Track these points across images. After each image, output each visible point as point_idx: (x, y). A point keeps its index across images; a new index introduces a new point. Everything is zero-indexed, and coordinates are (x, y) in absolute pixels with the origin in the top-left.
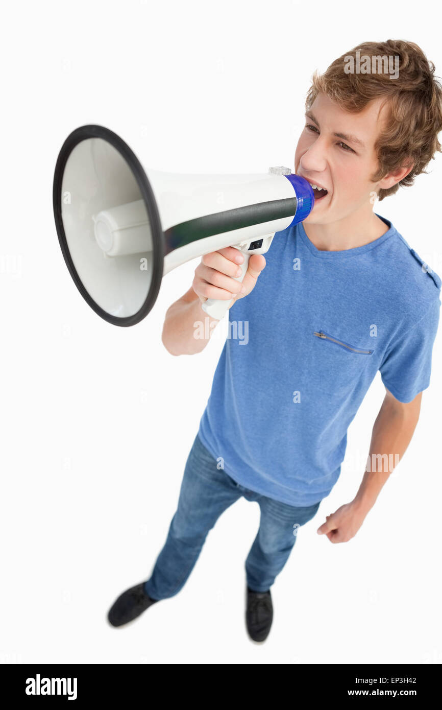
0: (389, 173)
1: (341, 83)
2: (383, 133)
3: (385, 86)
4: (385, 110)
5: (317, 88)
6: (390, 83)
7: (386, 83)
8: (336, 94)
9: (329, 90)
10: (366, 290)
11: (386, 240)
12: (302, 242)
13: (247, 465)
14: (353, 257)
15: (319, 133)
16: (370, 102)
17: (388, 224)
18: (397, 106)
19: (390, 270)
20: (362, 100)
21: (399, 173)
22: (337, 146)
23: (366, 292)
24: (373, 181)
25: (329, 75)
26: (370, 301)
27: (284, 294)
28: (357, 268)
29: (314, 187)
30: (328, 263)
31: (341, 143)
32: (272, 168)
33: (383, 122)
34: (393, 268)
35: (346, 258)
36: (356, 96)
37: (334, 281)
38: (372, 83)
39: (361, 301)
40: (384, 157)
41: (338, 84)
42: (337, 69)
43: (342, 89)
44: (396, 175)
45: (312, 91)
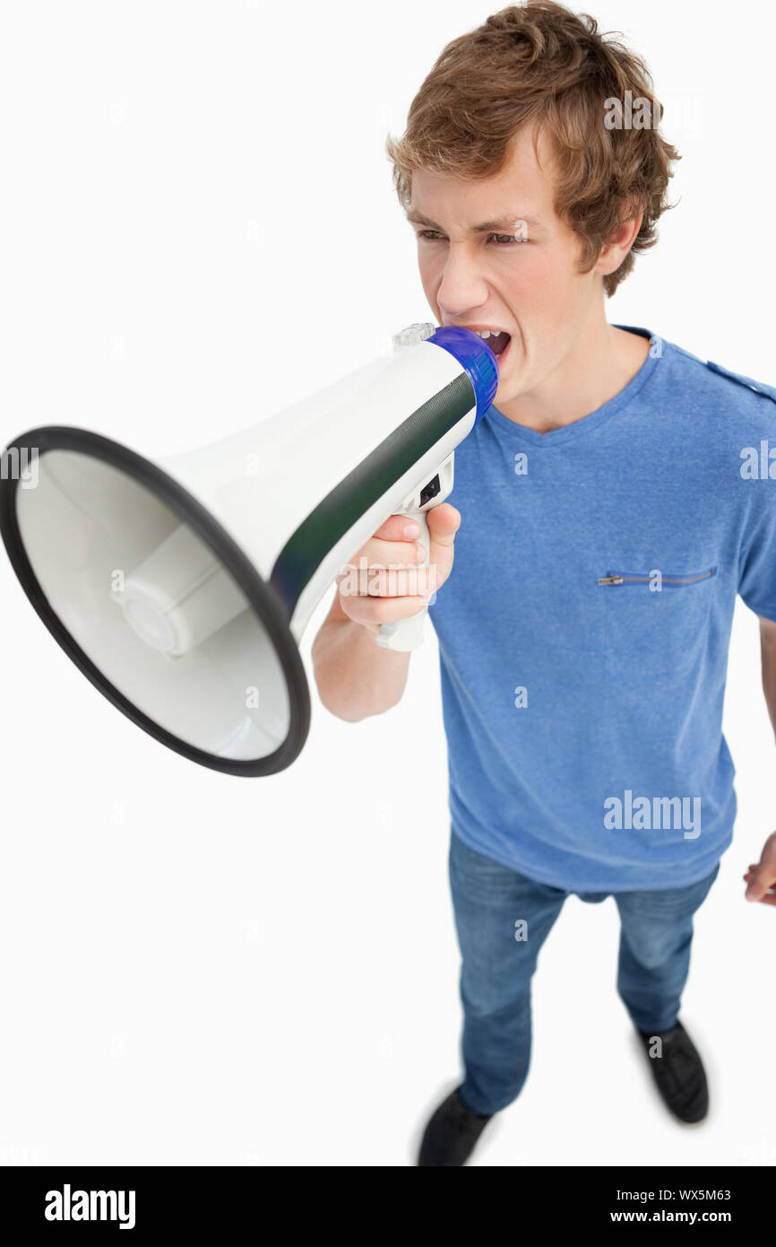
0: (606, 243)
1: (441, 136)
2: (562, 184)
3: (523, 102)
4: (544, 144)
5: (406, 167)
6: (529, 92)
7: (522, 96)
8: (443, 160)
9: (427, 159)
10: (660, 469)
11: (656, 365)
12: (505, 433)
13: (569, 855)
14: (609, 422)
15: (447, 239)
16: (509, 142)
17: (645, 334)
18: (562, 123)
19: (689, 416)
20: (492, 147)
21: (622, 234)
22: (490, 245)
23: (662, 473)
24: (584, 272)
25: (415, 133)
26: (677, 485)
27: (515, 535)
28: (627, 437)
29: (486, 335)
30: (569, 448)
31: (493, 237)
32: (398, 337)
33: (551, 165)
34: (694, 411)
35: (597, 427)
36: (480, 144)
37: (596, 477)
38: (497, 109)
39: (660, 491)
40: (583, 223)
41: (439, 140)
42: (424, 114)
43: (450, 146)
44: (620, 240)
45: (398, 173)
